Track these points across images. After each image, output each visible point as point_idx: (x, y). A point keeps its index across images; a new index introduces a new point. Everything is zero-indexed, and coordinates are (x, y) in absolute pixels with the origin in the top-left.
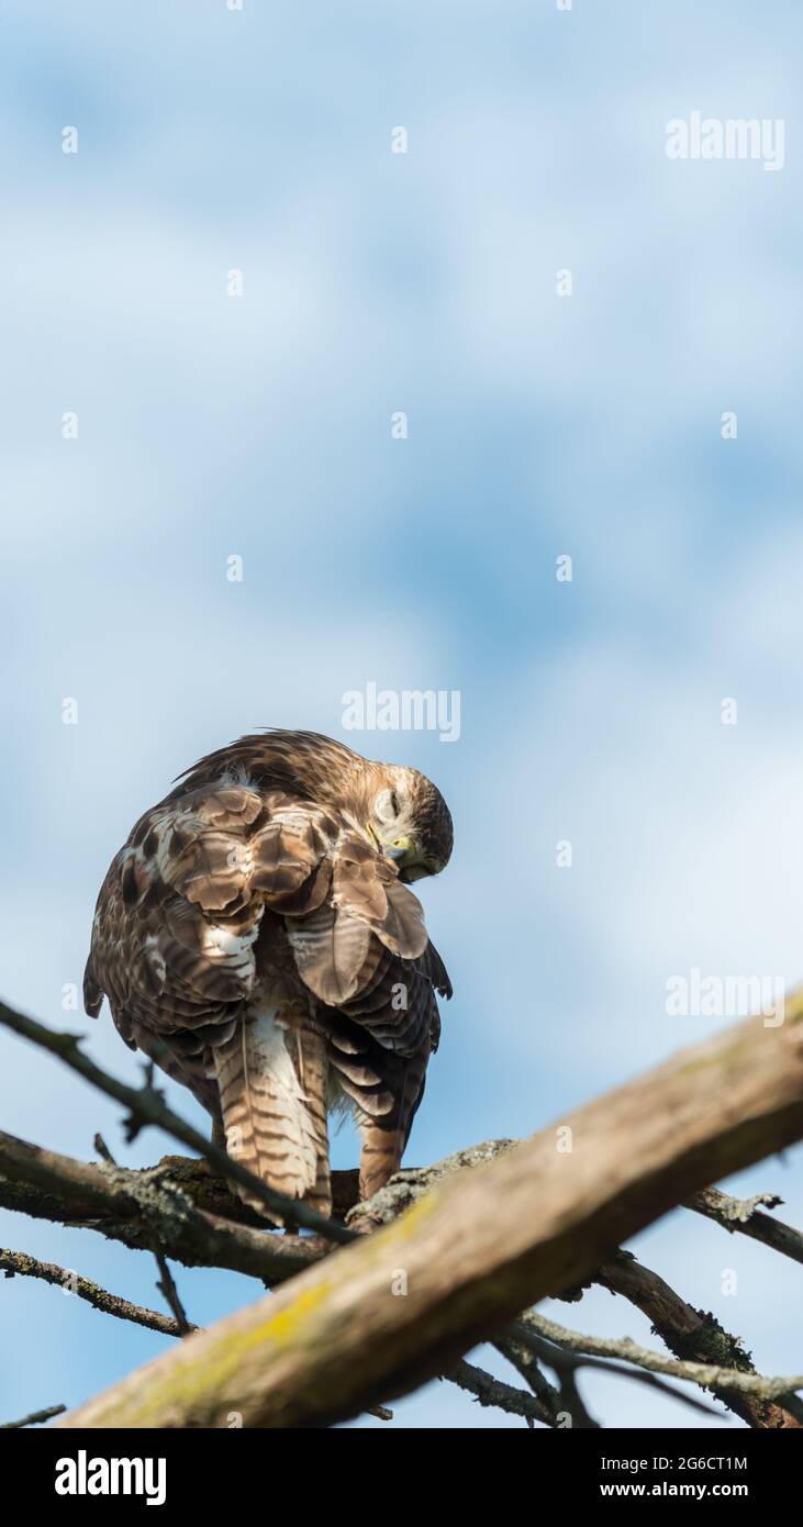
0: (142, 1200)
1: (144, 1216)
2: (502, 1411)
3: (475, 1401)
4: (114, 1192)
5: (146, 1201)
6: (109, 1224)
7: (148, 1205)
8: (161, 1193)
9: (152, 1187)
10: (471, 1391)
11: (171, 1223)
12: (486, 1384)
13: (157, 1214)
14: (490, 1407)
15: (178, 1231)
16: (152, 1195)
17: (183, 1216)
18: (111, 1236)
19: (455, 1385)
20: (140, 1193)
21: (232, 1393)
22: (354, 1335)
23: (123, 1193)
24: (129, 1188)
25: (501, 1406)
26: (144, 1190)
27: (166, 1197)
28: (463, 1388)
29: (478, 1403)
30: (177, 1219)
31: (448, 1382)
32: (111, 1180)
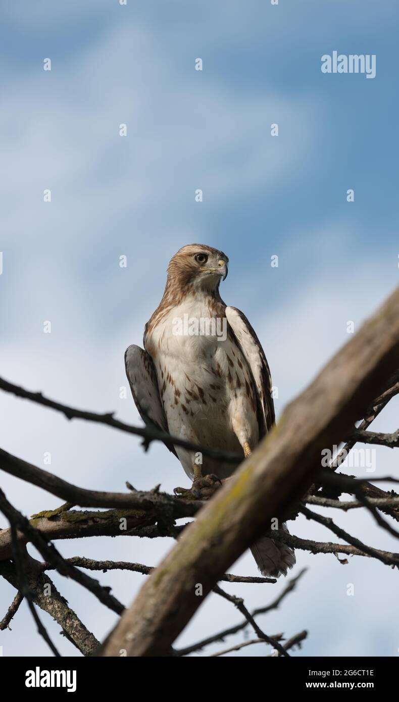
0: (153, 500)
1: (157, 507)
2: (323, 554)
3: (311, 553)
4: (141, 501)
5: (155, 501)
6: (139, 529)
7: (157, 502)
8: (160, 496)
9: (156, 495)
10: (308, 550)
11: (168, 507)
12: (313, 545)
13: (162, 505)
14: (318, 554)
15: (172, 509)
16: (157, 498)
17: (172, 503)
18: (141, 536)
19: (300, 549)
20: (152, 498)
21: (226, 526)
22: (269, 483)
23: (145, 500)
24: (147, 497)
25: (322, 552)
26: (153, 497)
27: (162, 497)
28: (304, 550)
29: (312, 553)
30: (170, 505)
31: (297, 549)
32: (138, 497)
